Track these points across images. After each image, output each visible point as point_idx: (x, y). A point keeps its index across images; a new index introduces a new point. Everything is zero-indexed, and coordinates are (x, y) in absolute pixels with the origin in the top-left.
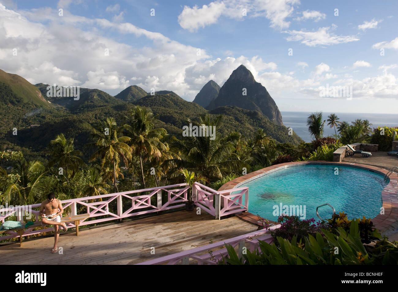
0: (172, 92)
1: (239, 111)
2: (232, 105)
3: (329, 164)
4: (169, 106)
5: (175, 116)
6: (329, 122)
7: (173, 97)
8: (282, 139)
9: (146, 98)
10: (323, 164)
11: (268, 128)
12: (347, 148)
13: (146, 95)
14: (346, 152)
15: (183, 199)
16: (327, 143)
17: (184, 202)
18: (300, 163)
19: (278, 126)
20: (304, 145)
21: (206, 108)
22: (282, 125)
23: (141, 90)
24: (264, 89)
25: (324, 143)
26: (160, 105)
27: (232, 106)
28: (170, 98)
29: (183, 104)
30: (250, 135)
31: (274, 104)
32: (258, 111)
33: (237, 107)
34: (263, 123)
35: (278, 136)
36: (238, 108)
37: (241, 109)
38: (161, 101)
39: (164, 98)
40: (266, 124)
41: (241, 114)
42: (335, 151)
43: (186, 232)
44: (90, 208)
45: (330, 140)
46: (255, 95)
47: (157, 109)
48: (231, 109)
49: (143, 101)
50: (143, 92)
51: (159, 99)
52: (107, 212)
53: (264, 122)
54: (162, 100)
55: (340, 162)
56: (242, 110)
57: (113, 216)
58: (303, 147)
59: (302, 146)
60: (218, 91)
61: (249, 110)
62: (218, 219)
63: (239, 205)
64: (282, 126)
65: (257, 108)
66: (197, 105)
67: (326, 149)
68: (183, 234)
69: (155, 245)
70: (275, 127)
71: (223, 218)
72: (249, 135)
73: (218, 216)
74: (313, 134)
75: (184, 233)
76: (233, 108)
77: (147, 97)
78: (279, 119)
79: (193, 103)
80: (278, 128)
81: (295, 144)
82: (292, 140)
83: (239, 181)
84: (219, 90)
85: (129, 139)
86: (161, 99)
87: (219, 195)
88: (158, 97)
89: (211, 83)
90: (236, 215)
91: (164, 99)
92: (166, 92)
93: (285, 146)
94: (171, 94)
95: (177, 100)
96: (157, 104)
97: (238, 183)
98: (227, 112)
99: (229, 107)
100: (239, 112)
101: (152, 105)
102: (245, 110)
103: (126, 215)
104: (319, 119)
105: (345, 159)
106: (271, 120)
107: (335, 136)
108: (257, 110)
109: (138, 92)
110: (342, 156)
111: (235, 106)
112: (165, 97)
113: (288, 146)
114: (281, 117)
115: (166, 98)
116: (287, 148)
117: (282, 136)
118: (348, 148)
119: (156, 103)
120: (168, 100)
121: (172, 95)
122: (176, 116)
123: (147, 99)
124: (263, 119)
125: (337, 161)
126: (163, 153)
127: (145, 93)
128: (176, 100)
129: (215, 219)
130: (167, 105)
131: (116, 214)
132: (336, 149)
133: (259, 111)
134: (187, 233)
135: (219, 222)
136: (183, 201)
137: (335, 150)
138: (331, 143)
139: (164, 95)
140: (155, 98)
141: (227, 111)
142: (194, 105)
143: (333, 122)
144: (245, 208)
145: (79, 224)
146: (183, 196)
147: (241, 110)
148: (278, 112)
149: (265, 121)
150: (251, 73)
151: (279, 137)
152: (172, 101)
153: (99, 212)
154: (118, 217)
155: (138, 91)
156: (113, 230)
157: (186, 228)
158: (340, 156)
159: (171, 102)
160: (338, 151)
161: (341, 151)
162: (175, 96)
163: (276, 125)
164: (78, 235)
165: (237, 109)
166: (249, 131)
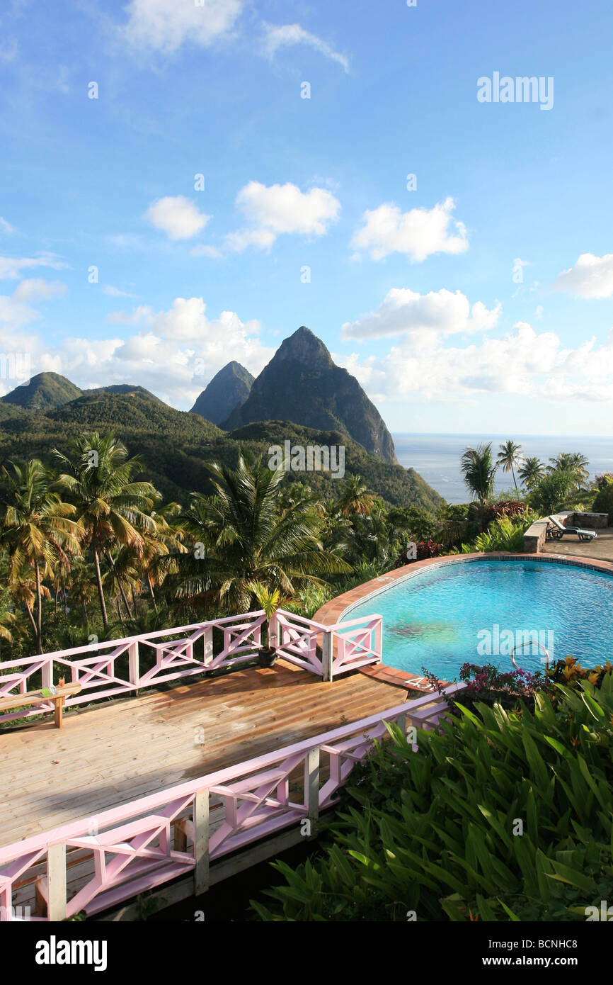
0: (139, 389)
1: (298, 433)
2: (280, 420)
3: (516, 559)
4: (133, 422)
5: (149, 444)
6: (502, 458)
7: (144, 399)
8: (397, 496)
9: (79, 403)
10: (505, 559)
11: (364, 471)
12: (548, 523)
13: (80, 395)
14: (548, 531)
15: (253, 642)
16: (508, 514)
17: (256, 650)
18: (459, 557)
19: (386, 467)
20: (449, 510)
21: (222, 427)
22: (395, 464)
23: (67, 383)
24: (353, 382)
25: (501, 513)
26: (113, 418)
27: (282, 422)
28: (137, 404)
29: (167, 418)
30: (323, 487)
31: (377, 416)
32: (340, 431)
33: (293, 424)
34: (353, 460)
35: (387, 488)
36: (296, 425)
37: (301, 428)
38: (114, 409)
39: (123, 402)
40: (359, 461)
41: (303, 440)
42: (528, 531)
43: (275, 708)
44: (79, 670)
45: (512, 507)
46: (335, 396)
47: (106, 427)
48: (280, 427)
49: (72, 409)
50: (71, 389)
51: (110, 405)
52: (112, 679)
53: (356, 458)
54: (118, 407)
55: (538, 554)
56: (305, 430)
57: (122, 685)
58: (447, 514)
59: (445, 512)
60: (249, 387)
61: (319, 431)
62: (329, 680)
63: (365, 651)
64: (395, 467)
65: (339, 425)
66: (200, 419)
67: (507, 527)
68: (270, 713)
69: (222, 736)
70: (380, 469)
71: (337, 678)
72: (321, 488)
73: (329, 674)
74: (475, 491)
75: (270, 710)
76: (284, 425)
77: (81, 399)
78: (389, 449)
79: (190, 414)
80: (386, 471)
81: (425, 506)
82: (419, 497)
83: (348, 602)
84: (251, 383)
85: (73, 509)
86: (115, 406)
87: (330, 633)
88: (107, 400)
89: (234, 369)
90: (360, 670)
91: (123, 404)
92: (125, 389)
93: (407, 515)
94: (138, 392)
95: (154, 406)
96: (105, 416)
97: (346, 606)
98: (271, 435)
99: (275, 423)
100: (297, 436)
101: (94, 419)
102: (311, 430)
103: (148, 680)
104: (486, 459)
105: (547, 547)
106: (371, 452)
107: (516, 491)
108: (338, 430)
109: (59, 388)
110: (541, 541)
111: (290, 421)
112: (124, 400)
113: (414, 514)
114: (393, 445)
115: (126, 403)
116: (412, 518)
117: (397, 489)
118: (551, 522)
119: (102, 415)
120: (133, 408)
121: (141, 396)
122: (151, 443)
123: (81, 406)
124: (351, 450)
125: (532, 552)
126: (146, 538)
127: (76, 391)
128: (150, 407)
129: (323, 681)
130: (130, 418)
131: (128, 680)
132: (528, 527)
133: (342, 432)
134: (278, 710)
135: (331, 685)
136: (253, 648)
137: (525, 529)
138: (517, 513)
139: (121, 395)
140: (100, 404)
141: (270, 433)
142: (194, 419)
143: (509, 457)
144: (376, 657)
145: (63, 704)
146: (251, 638)
147: (303, 431)
148: (386, 435)
149: (356, 455)
150: (323, 345)
151: (388, 491)
152: (142, 411)
153: (96, 678)
154: (132, 687)
155: (58, 386)
156: (129, 713)
157: (272, 702)
158: (537, 541)
159: (138, 412)
160: (532, 529)
161: (537, 530)
162: (148, 399)
163: (383, 465)
164: (61, 726)
165: (293, 427)
166: (322, 478)
